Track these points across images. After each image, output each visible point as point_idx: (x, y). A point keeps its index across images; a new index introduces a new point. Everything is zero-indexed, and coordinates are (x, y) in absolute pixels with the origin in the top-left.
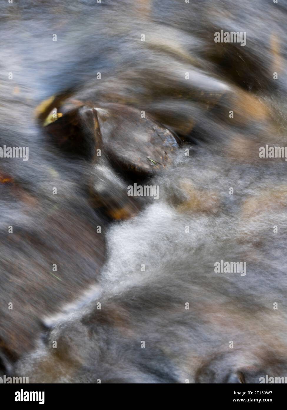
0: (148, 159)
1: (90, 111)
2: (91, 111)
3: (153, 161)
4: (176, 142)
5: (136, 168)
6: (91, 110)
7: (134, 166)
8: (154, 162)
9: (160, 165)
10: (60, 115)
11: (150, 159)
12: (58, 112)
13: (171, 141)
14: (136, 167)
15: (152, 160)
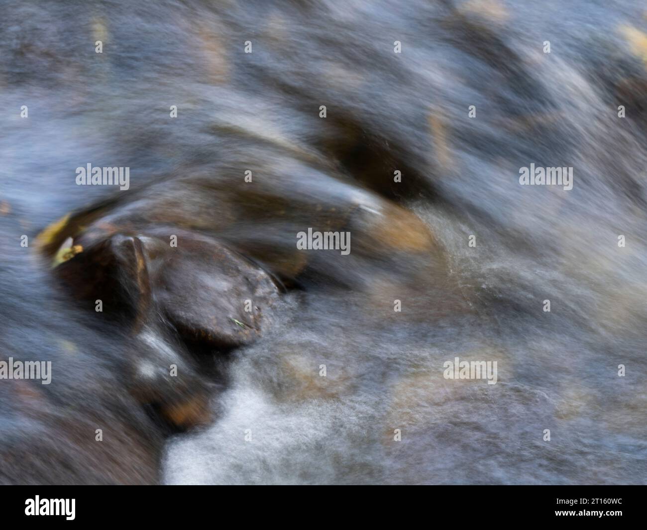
0: (230, 319)
1: (129, 242)
2: (131, 241)
3: (238, 322)
4: (276, 290)
5: (210, 335)
6: (132, 239)
7: (206, 332)
8: (240, 323)
9: (250, 329)
10: (79, 249)
11: (233, 319)
12: (75, 243)
13: (268, 288)
14: (209, 333)
15: (236, 321)
